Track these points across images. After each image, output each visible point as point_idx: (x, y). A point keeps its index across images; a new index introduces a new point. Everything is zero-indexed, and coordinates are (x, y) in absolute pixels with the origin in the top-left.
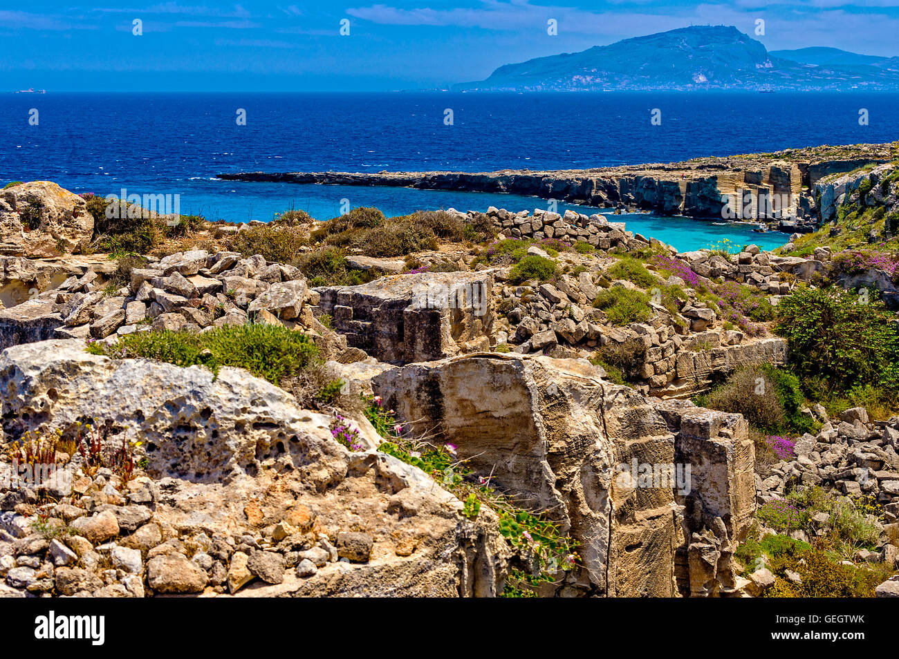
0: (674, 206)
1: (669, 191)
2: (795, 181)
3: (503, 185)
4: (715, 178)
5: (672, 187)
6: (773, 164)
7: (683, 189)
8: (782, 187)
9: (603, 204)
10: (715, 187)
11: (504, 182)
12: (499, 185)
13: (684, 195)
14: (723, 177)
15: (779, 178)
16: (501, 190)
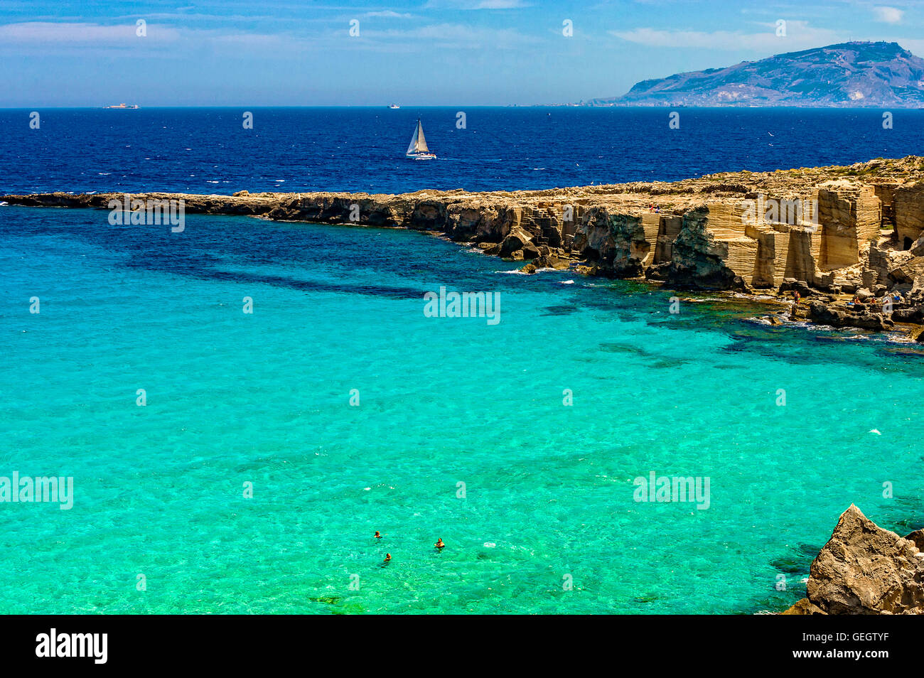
0: (632, 261)
1: (624, 233)
2: (866, 218)
3: (399, 215)
4: (704, 210)
5: (630, 226)
6: (824, 185)
7: (651, 229)
8: (840, 228)
9: (521, 252)
10: (702, 227)
11: (401, 211)
12: (391, 215)
13: (653, 241)
14: (721, 209)
15: (834, 211)
16: (393, 223)
